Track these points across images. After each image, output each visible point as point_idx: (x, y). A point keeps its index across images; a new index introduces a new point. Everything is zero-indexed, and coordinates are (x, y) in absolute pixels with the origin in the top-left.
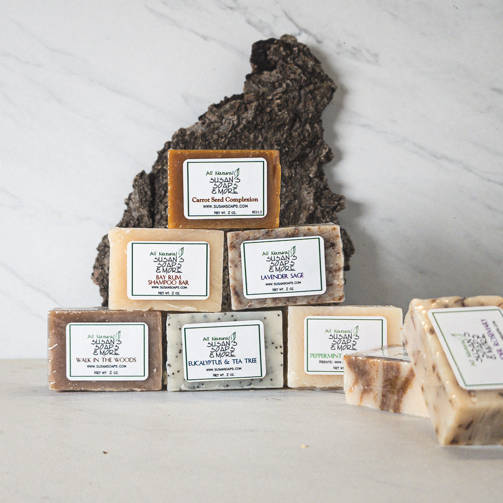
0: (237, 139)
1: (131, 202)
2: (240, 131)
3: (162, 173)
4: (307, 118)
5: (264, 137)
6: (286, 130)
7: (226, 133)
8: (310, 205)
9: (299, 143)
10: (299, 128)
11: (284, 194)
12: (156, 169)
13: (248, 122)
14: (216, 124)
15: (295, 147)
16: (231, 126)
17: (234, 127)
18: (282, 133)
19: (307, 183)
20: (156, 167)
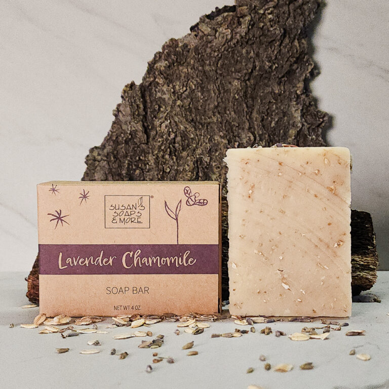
1: (120, 114)
2: (233, 46)
4: (296, 34)
5: (256, 52)
7: (219, 47)
8: (298, 122)
9: (288, 60)
10: (288, 44)
11: (274, 111)
13: (242, 37)
14: (209, 37)
15: (284, 63)
16: (225, 39)
18: (273, 49)
19: (294, 100)
20: (147, 79)
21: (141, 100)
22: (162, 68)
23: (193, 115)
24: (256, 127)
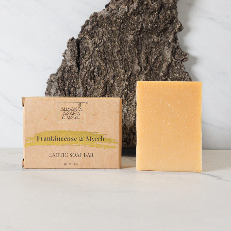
0: (127, 19)
1: (66, 56)
2: (129, 15)
3: (84, 40)
4: (168, 7)
5: (143, 18)
6: (156, 14)
7: (121, 16)
8: (169, 59)
9: (164, 22)
10: (164, 13)
11: (154, 52)
12: (80, 37)
13: (134, 10)
14: (115, 11)
15: (161, 24)
16: (124, 12)
17: (126, 13)
18: (153, 16)
19: (167, 45)
20: (80, 36)
21: (77, 48)
22: (89, 30)
23: (106, 56)
24: (143, 62)
